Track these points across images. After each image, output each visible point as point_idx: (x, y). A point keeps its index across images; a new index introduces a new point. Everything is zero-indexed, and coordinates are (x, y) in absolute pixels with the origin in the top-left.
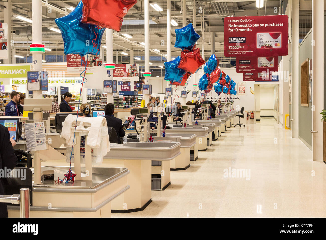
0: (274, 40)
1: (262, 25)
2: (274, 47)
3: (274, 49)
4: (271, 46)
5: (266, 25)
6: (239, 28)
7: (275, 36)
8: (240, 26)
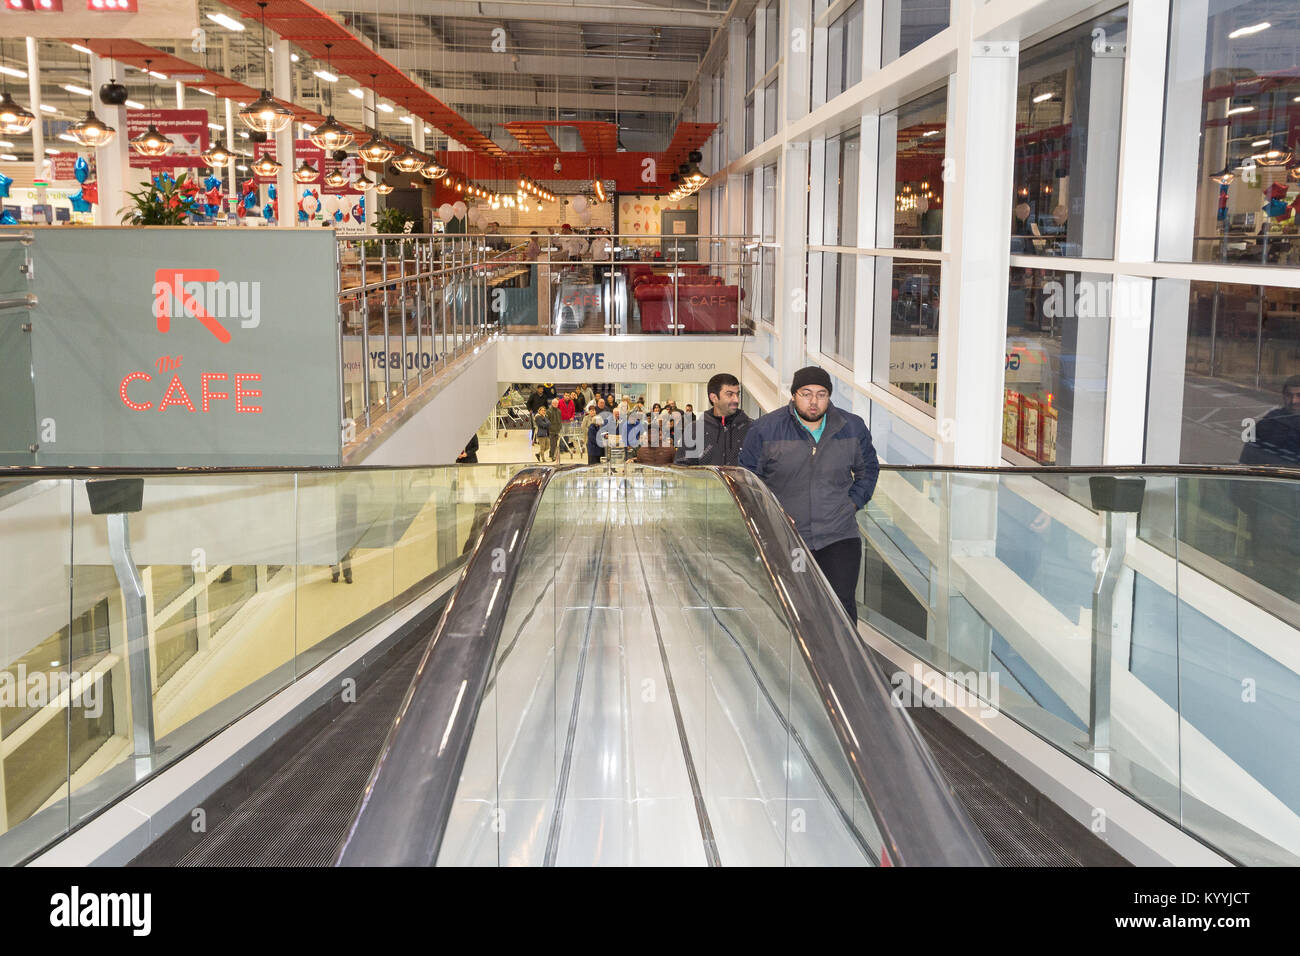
0: (190, 145)
1: (171, 123)
2: (190, 155)
3: (190, 158)
4: (185, 154)
5: (178, 123)
6: (138, 126)
7: (191, 140)
8: (140, 123)
